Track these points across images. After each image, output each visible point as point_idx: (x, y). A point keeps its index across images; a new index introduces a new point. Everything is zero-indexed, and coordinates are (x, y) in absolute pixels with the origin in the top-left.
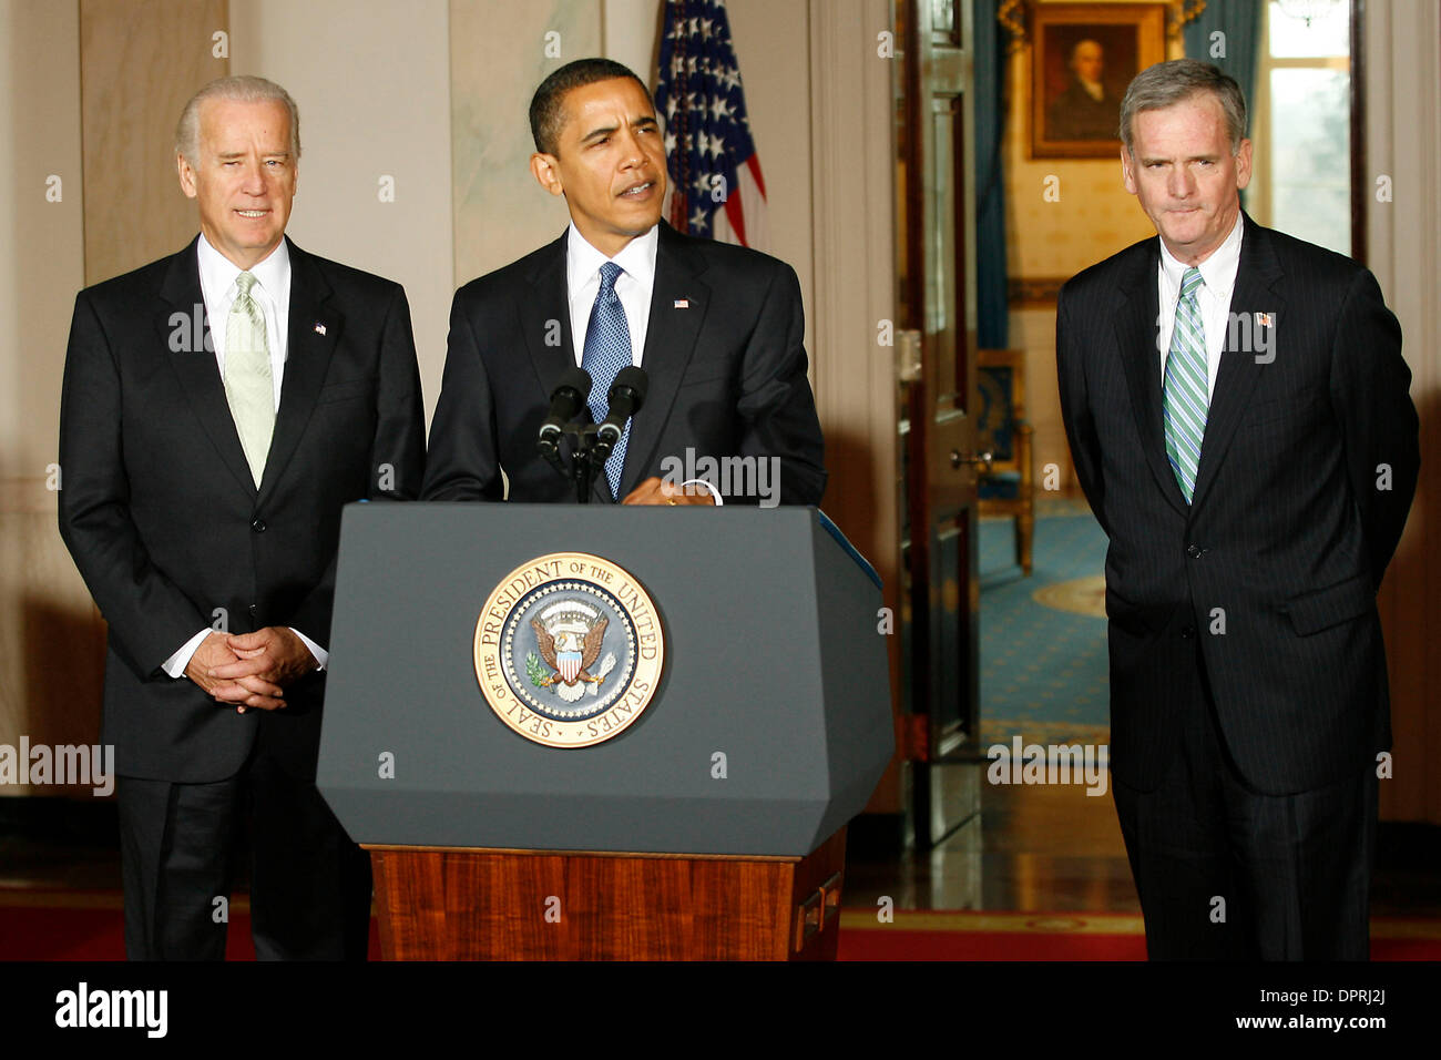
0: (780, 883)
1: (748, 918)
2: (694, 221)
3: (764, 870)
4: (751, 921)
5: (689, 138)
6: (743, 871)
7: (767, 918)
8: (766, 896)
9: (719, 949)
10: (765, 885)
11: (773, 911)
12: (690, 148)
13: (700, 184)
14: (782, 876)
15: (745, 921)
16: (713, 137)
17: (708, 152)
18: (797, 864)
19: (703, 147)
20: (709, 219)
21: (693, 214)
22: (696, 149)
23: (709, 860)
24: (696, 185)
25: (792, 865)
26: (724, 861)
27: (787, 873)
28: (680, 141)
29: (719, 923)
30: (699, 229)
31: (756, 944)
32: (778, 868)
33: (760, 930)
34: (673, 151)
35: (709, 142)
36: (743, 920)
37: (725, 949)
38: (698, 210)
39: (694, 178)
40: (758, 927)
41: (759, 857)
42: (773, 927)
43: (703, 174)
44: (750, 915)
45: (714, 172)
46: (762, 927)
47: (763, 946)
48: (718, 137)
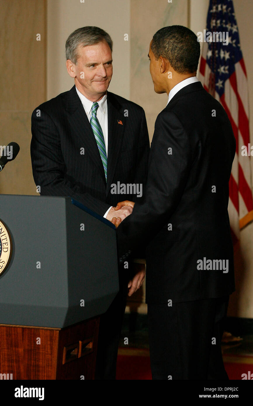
0: (54, 338)
1: (43, 350)
2: (217, 84)
3: (48, 333)
4: (43, 352)
5: (217, 52)
6: (41, 333)
7: (49, 351)
8: (49, 342)
9: (32, 362)
10: (49, 339)
11: (52, 348)
12: (217, 56)
13: (220, 70)
14: (54, 335)
15: (42, 352)
16: (226, 52)
17: (224, 58)
18: (60, 331)
19: (222, 55)
20: (223, 84)
21: (217, 82)
22: (219, 56)
23: (29, 329)
24: (219, 70)
25: (58, 332)
26: (34, 329)
27: (57, 335)
28: (213, 53)
29: (32, 352)
30: (219, 88)
31: (45, 361)
32: (53, 332)
33: (47, 355)
34: (211, 57)
35: (224, 54)
36: (41, 351)
37: (34, 362)
38: (219, 80)
39: (218, 67)
40: (46, 354)
41: (46, 328)
42: (51, 354)
43: (222, 66)
44: (43, 349)
45: (226, 66)
46: (48, 354)
47: (48, 361)
48: (227, 52)
